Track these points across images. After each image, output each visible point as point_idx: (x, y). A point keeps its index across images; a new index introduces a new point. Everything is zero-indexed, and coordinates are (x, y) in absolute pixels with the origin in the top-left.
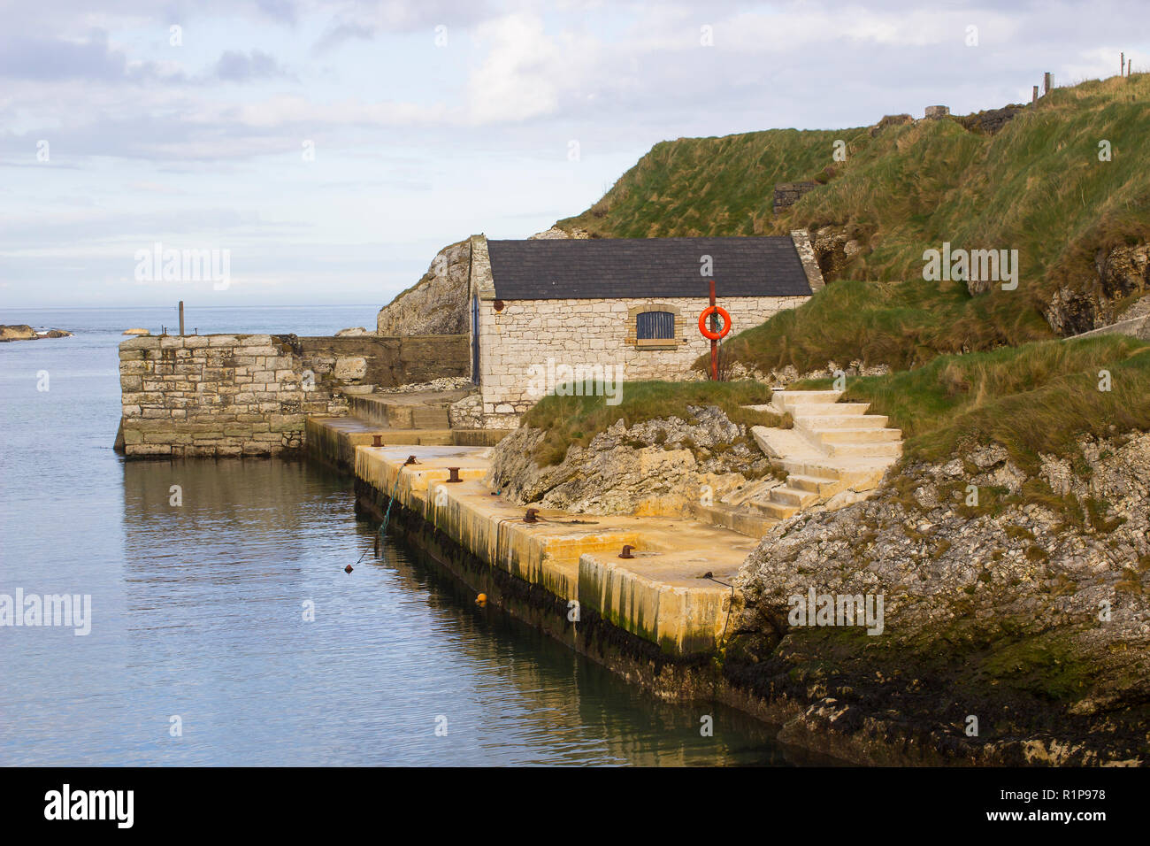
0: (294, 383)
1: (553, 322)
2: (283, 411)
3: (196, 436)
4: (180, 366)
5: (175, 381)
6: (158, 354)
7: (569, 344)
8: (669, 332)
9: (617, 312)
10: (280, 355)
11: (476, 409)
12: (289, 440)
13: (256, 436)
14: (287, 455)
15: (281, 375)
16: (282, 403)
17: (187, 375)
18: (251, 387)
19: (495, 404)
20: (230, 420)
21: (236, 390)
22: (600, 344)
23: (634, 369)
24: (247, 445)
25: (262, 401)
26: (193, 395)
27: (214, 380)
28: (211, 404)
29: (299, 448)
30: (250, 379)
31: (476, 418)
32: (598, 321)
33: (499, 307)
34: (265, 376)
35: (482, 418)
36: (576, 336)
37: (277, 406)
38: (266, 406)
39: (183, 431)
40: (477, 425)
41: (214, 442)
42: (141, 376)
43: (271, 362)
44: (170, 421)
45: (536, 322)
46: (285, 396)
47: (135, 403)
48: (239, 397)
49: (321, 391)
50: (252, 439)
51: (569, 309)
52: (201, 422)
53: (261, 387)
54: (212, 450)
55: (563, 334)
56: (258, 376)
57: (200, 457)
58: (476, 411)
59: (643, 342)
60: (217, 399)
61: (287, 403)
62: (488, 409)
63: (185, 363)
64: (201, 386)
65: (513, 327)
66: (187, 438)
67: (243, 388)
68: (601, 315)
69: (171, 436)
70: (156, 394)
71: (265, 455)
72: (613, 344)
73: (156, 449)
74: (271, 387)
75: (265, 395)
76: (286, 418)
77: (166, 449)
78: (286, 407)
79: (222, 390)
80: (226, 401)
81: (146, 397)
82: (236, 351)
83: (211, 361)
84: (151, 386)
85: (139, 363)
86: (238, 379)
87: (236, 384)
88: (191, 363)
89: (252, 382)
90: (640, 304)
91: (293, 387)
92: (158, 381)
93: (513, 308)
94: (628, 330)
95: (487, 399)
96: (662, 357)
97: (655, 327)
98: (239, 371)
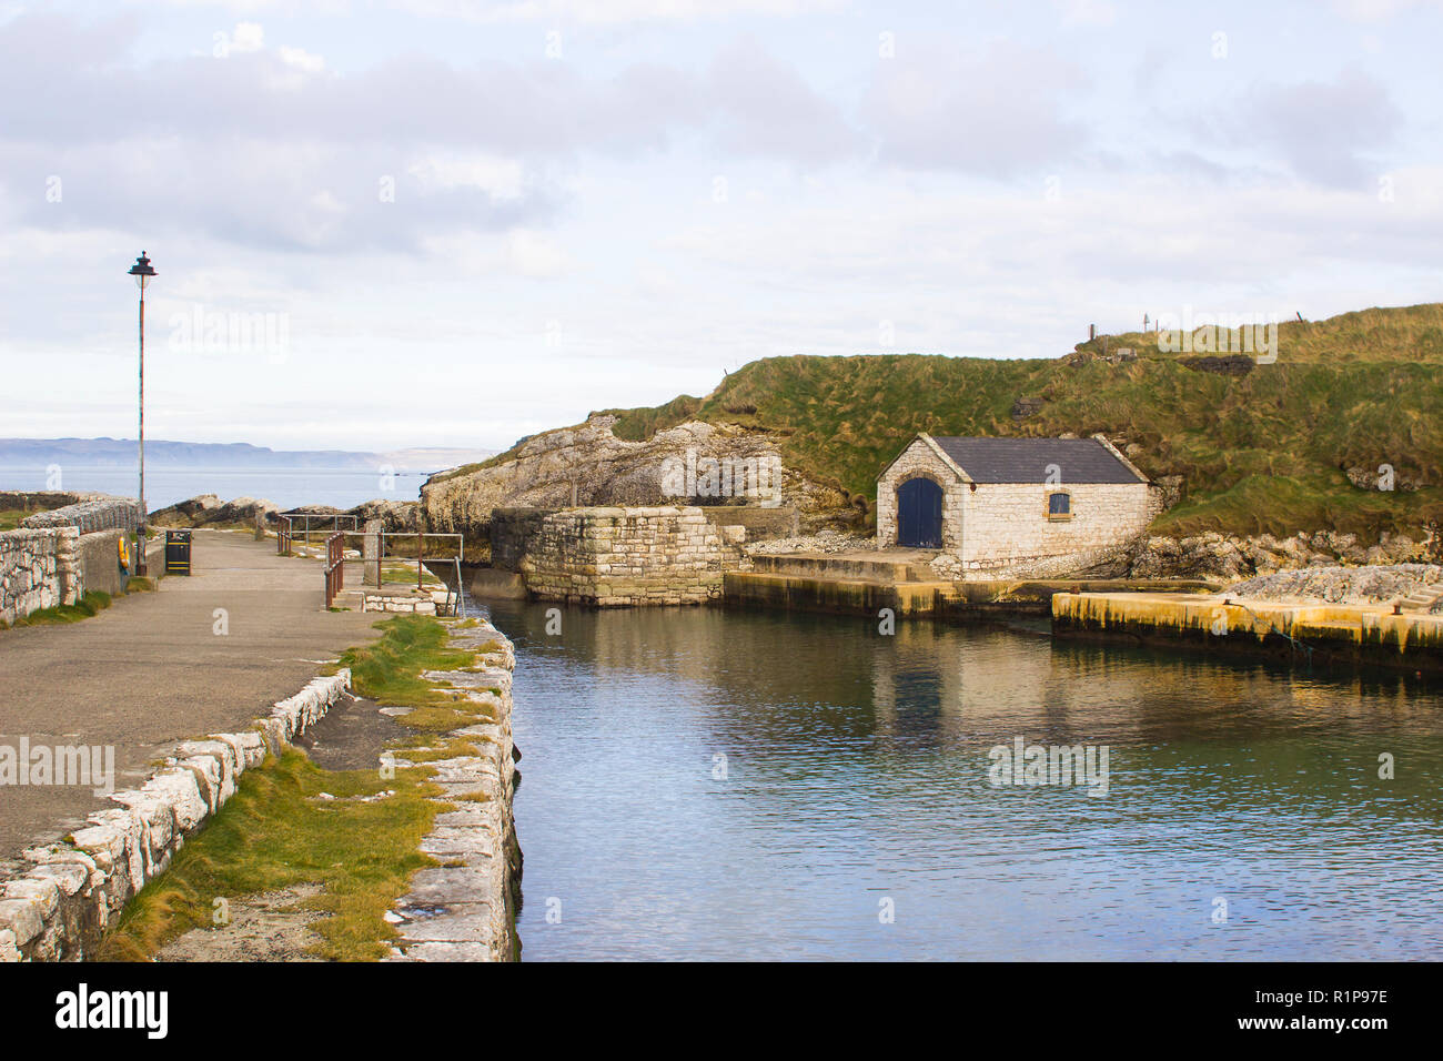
0: (716, 545)
1: (1004, 500)
2: (709, 569)
3: (650, 589)
4: (639, 532)
5: (634, 544)
7: (1012, 517)
8: (1066, 509)
9: (1038, 494)
10: (708, 523)
11: (955, 566)
12: (712, 592)
13: (691, 589)
14: (711, 604)
15: (709, 539)
16: (709, 562)
17: (644, 538)
18: (687, 549)
19: (969, 562)
20: (673, 576)
21: (677, 551)
22: (1029, 517)
23: (1046, 536)
24: (685, 596)
25: (695, 560)
26: (647, 555)
27: (662, 543)
28: (660, 563)
29: (719, 599)
30: (687, 543)
31: (957, 573)
32: (1029, 500)
33: (973, 488)
34: (695, 540)
35: (961, 573)
36: (1016, 512)
37: (705, 564)
38: (698, 565)
39: (639, 586)
40: (956, 579)
41: (660, 594)
42: (611, 540)
43: (702, 529)
44: (631, 577)
45: (993, 501)
46: (711, 556)
47: (607, 562)
48: (680, 557)
49: (734, 552)
50: (687, 591)
51: (1011, 491)
52: (653, 577)
53: (694, 549)
54: (659, 601)
55: (1009, 509)
57: (650, 606)
58: (956, 567)
59: (1054, 516)
60: (665, 559)
61: (712, 562)
62: (966, 566)
64: (653, 548)
65: (980, 504)
66: (642, 591)
67: (682, 550)
68: (1029, 495)
69: (632, 590)
70: (621, 555)
71: (696, 605)
72: (1036, 517)
73: (621, 600)
74: (701, 549)
75: (698, 556)
76: (711, 574)
77: (628, 600)
78: (713, 565)
79: (668, 551)
80: (670, 562)
81: (614, 557)
82: (679, 520)
83: (661, 527)
84: (618, 548)
85: (611, 529)
86: (679, 543)
87: (677, 547)
88: (647, 529)
89: (688, 545)
90: (1050, 488)
91: (715, 549)
92: (623, 544)
93: (981, 489)
94: (1044, 506)
95: (964, 558)
96: (1064, 528)
97: (1059, 505)
98: (681, 536)
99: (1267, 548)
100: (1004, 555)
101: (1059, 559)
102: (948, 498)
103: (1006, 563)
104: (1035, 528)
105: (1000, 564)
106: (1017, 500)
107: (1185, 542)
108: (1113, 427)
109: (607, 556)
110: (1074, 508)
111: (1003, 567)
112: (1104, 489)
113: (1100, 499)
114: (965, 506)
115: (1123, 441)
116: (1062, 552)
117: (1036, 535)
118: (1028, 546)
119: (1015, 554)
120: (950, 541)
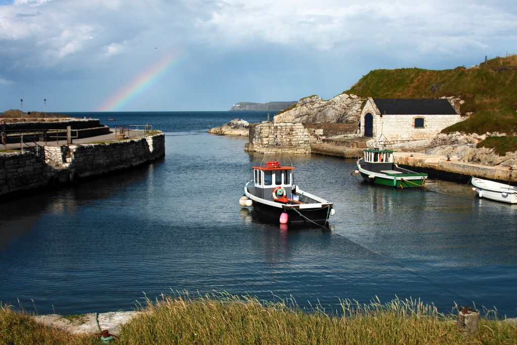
0: (308, 135)
1: (394, 120)
2: (305, 143)
4: (279, 131)
5: (277, 135)
6: (273, 128)
7: (398, 126)
8: (422, 124)
9: (410, 118)
10: (304, 128)
12: (306, 151)
15: (304, 134)
17: (280, 133)
18: (297, 137)
22: (406, 126)
23: (413, 133)
25: (300, 140)
26: (282, 139)
27: (287, 135)
28: (286, 141)
29: (309, 153)
30: (296, 135)
31: (374, 145)
32: (406, 120)
33: (381, 116)
34: (300, 134)
36: (400, 124)
37: (303, 142)
38: (300, 142)
41: (287, 152)
42: (268, 133)
43: (302, 130)
44: (276, 146)
45: (390, 120)
46: (305, 139)
48: (293, 140)
49: (315, 138)
50: (297, 151)
51: (398, 117)
52: (284, 146)
53: (299, 137)
55: (397, 124)
59: (416, 126)
60: (288, 140)
61: (306, 141)
64: (284, 136)
65: (384, 122)
66: (280, 150)
67: (295, 137)
68: (406, 118)
69: (276, 150)
70: (272, 138)
72: (409, 127)
74: (302, 137)
76: (306, 145)
79: (289, 137)
80: (290, 141)
81: (270, 139)
82: (293, 127)
83: (287, 130)
84: (271, 136)
85: (268, 130)
87: (293, 136)
88: (281, 130)
90: (416, 116)
91: (307, 137)
92: (273, 135)
93: (385, 116)
94: (412, 123)
96: (421, 130)
97: (419, 123)
98: (294, 132)
99: (476, 138)
100: (394, 139)
101: (419, 141)
102: (374, 120)
103: (396, 142)
104: (408, 130)
105: (393, 143)
106: (400, 120)
107: (450, 135)
109: (267, 139)
110: (425, 124)
111: (394, 144)
112: (440, 116)
113: (438, 120)
114: (377, 122)
115: (459, 99)
116: (420, 139)
117: (409, 133)
118: (405, 137)
119: (399, 139)
120: (374, 135)
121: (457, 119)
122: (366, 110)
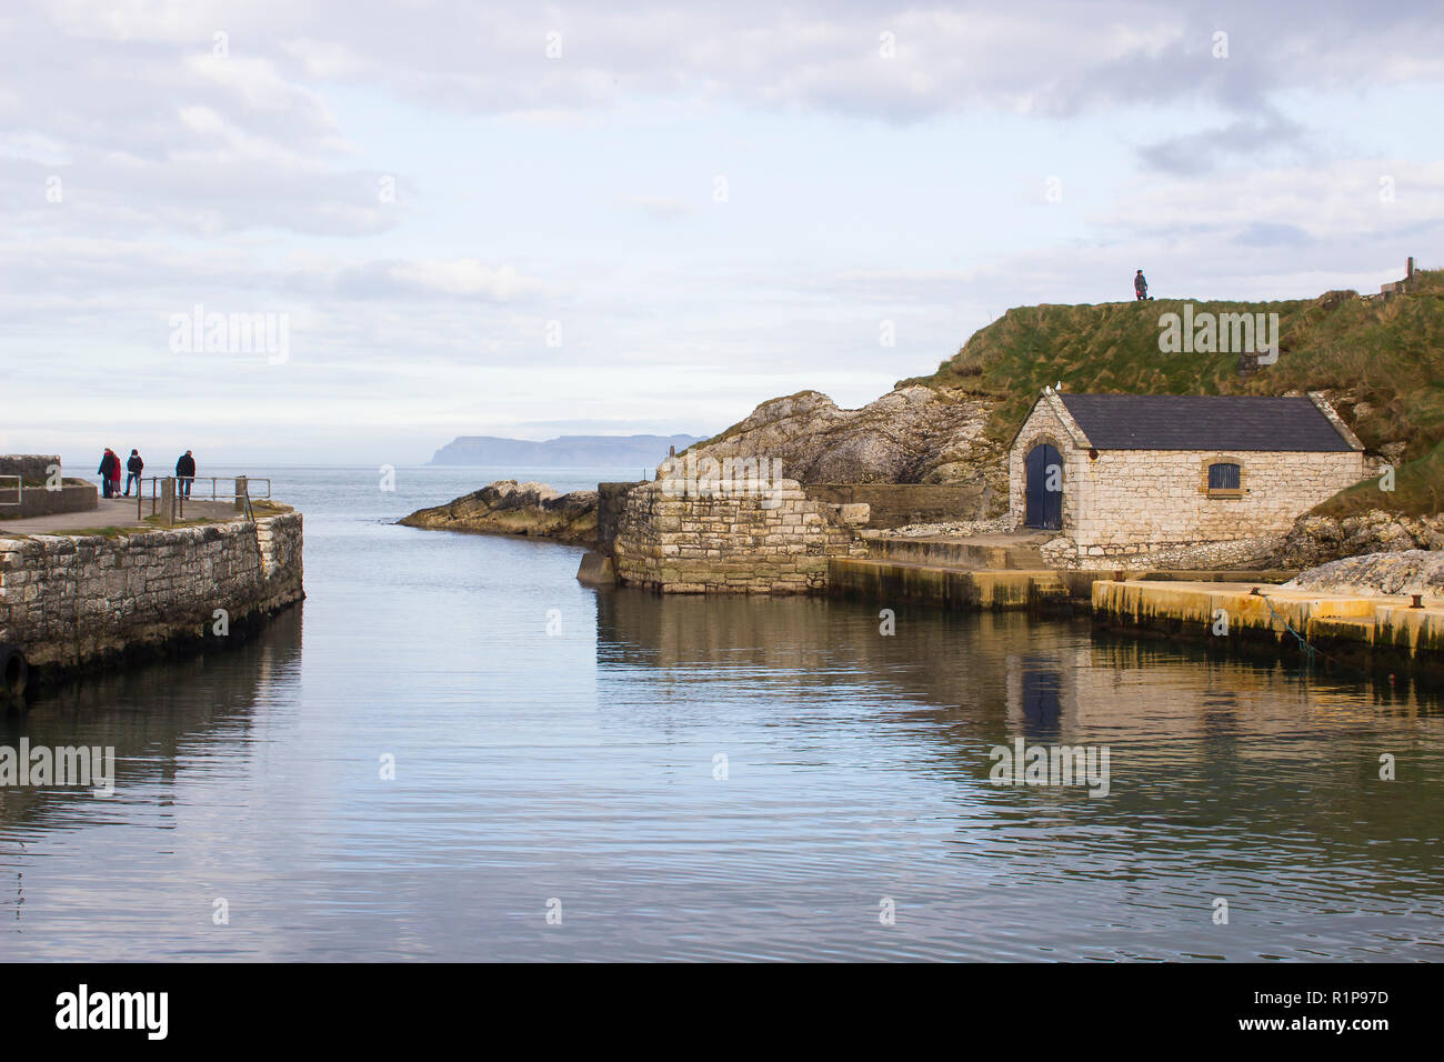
0: (819, 526)
1: (1139, 471)
2: (808, 553)
3: (729, 575)
4: (716, 508)
5: (711, 522)
7: (1152, 492)
8: (1235, 483)
9: (1191, 464)
10: (807, 499)
11: (1069, 551)
12: (813, 581)
13: (784, 577)
14: (810, 593)
15: (808, 518)
16: (808, 546)
17: (722, 516)
18: (779, 529)
19: (1089, 547)
20: (761, 561)
21: (766, 532)
22: (1178, 492)
23: (1205, 516)
24: (775, 585)
25: (790, 542)
26: (727, 536)
27: (747, 522)
28: (744, 545)
29: (822, 589)
30: (779, 522)
31: (1070, 559)
32: (1177, 471)
33: (1094, 455)
34: (794, 519)
35: (1077, 559)
36: (1158, 485)
37: (803, 548)
38: (794, 548)
39: (717, 571)
40: (1070, 566)
41: (744, 582)
42: (680, 517)
43: (799, 506)
44: (706, 562)
45: (1125, 471)
46: (813, 538)
47: (674, 543)
48: (769, 539)
49: (843, 534)
50: (779, 579)
51: (1152, 460)
52: (734, 562)
53: (789, 529)
54: (743, 589)
55: (1147, 482)
56: (787, 519)
57: (729, 594)
58: (1070, 553)
59: (1214, 491)
60: (750, 540)
61: (812, 545)
62: (1082, 551)
63: (721, 505)
64: (734, 528)
65: (1105, 475)
66: (720, 578)
67: (772, 530)
68: (1178, 465)
69: (707, 576)
70: (693, 535)
71: (792, 593)
72: (1189, 493)
73: (692, 587)
74: (797, 530)
75: (794, 538)
76: (812, 560)
77: (701, 588)
78: (813, 548)
79: (754, 531)
80: (757, 544)
81: (684, 537)
83: (745, 504)
84: (689, 527)
86: (769, 522)
87: (766, 527)
88: (727, 505)
89: (781, 525)
90: (1211, 456)
91: (818, 530)
92: (696, 522)
93: (1105, 457)
94: (1200, 480)
95: (1080, 542)
96: (1232, 507)
97: (1223, 480)
100: (1141, 539)
101: (1223, 546)
102: (1066, 469)
103: (1143, 548)
104: (1186, 506)
105: (1134, 550)
106: (1157, 471)
107: (1347, 523)
108: (1342, 382)
109: (674, 536)
110: (1246, 483)
111: (1138, 554)
112: (1293, 458)
113: (1288, 471)
114: (1081, 477)
115: (1352, 400)
116: (1227, 536)
117: (1188, 515)
118: (1177, 528)
119: (1157, 537)
120: (1068, 522)
121: (1351, 469)
122: (1033, 435)
